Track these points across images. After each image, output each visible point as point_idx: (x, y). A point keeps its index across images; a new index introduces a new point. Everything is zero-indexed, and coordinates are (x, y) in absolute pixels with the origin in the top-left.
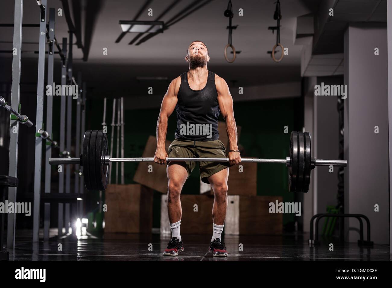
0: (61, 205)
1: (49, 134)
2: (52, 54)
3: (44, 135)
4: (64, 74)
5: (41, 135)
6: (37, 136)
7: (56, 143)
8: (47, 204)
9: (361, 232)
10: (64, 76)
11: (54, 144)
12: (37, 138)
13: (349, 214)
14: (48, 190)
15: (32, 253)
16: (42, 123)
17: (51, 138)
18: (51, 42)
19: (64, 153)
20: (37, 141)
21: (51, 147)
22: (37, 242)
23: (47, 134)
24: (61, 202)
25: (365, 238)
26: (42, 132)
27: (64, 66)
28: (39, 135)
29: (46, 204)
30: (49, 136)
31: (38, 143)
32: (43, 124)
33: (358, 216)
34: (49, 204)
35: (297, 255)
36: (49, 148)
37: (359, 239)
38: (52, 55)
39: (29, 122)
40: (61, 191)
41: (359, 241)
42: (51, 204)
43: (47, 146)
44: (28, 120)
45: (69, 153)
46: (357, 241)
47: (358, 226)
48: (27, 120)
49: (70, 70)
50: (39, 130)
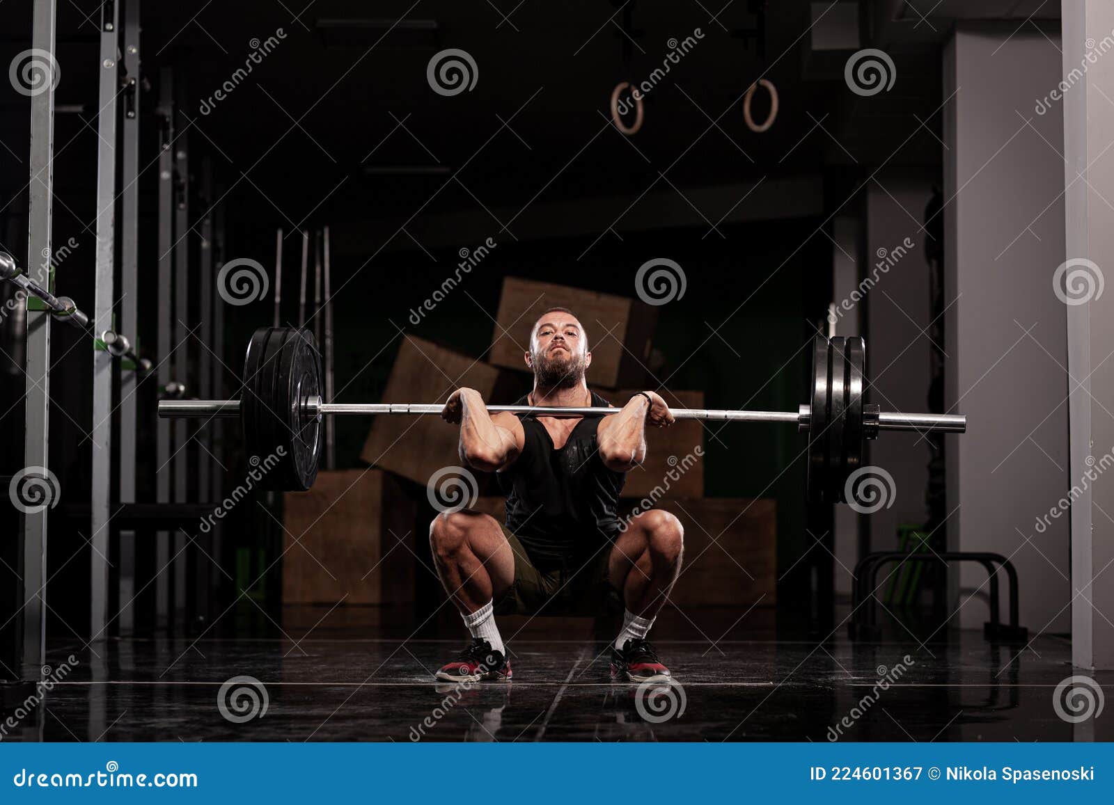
0: (162, 537)
1: (129, 341)
2: (134, 118)
3: (118, 345)
4: (166, 169)
5: (109, 347)
6: (98, 349)
7: (148, 365)
8: (127, 534)
9: (993, 599)
10: (165, 175)
11: (144, 368)
12: (96, 354)
13: (958, 553)
14: (128, 495)
15: (89, 678)
16: (110, 311)
17: (134, 352)
18: (131, 83)
19: (171, 387)
20: (97, 361)
21: (135, 374)
22: (102, 641)
23: (125, 341)
24: (163, 529)
25: (1005, 619)
26: (111, 338)
27: (167, 147)
28: (104, 347)
29: (123, 533)
30: (131, 349)
31: (101, 368)
32: (114, 315)
33: (986, 559)
34: (131, 533)
35: (820, 675)
36: (129, 378)
37: (988, 619)
38: (133, 120)
39: (78, 313)
40: (163, 497)
41: (986, 625)
42: (137, 536)
43: (125, 374)
44: (76, 311)
45: (182, 388)
46: (981, 626)
47: (985, 585)
48: (72, 310)
49: (181, 155)
50: (103, 333)
